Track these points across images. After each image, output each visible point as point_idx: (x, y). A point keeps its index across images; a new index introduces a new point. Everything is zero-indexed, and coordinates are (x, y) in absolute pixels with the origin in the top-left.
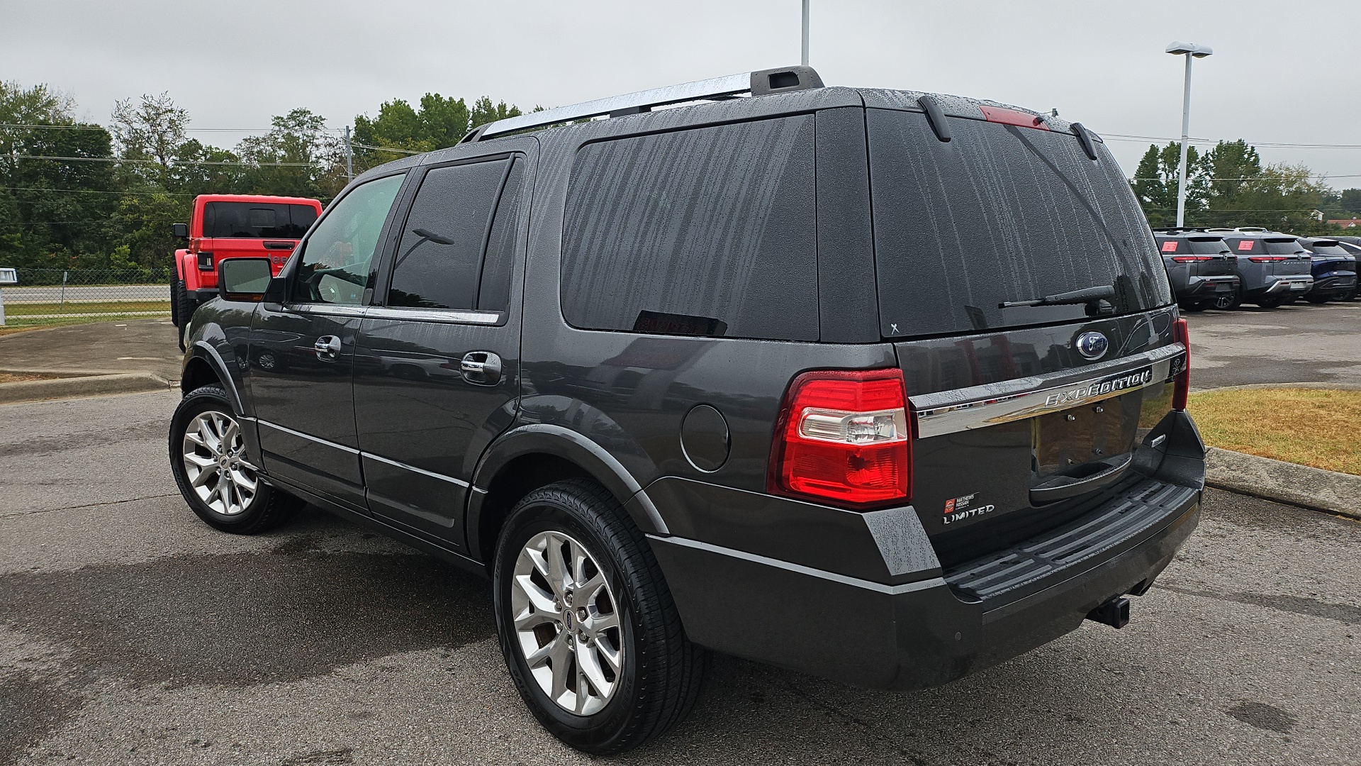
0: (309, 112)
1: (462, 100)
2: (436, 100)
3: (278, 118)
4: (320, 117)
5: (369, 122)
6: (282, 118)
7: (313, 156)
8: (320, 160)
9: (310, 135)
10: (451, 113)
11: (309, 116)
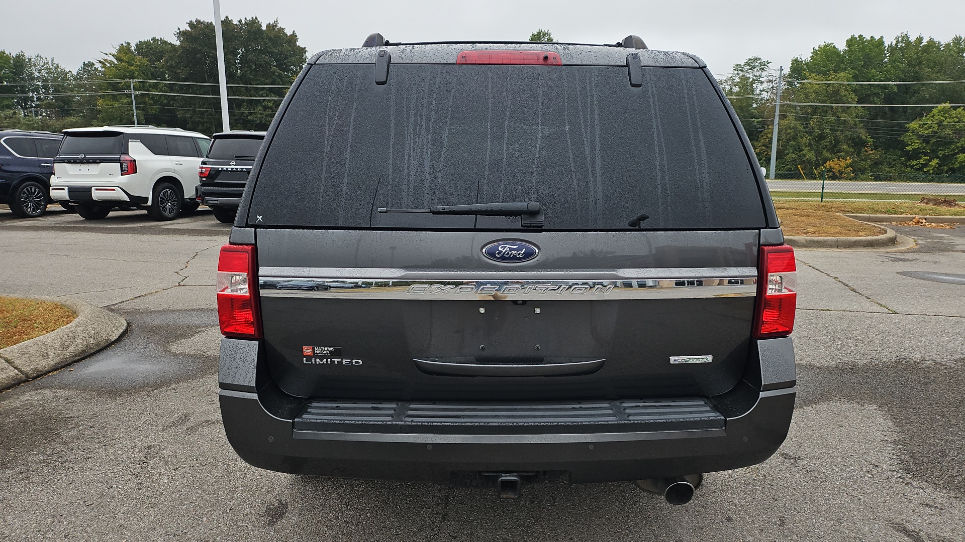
0: (760, 59)
1: (882, 37)
2: (860, 40)
3: (737, 65)
4: (767, 61)
5: (802, 62)
6: (740, 65)
7: (758, 90)
8: (763, 93)
9: (758, 75)
10: (870, 49)
11: (759, 61)
